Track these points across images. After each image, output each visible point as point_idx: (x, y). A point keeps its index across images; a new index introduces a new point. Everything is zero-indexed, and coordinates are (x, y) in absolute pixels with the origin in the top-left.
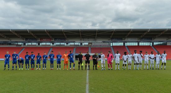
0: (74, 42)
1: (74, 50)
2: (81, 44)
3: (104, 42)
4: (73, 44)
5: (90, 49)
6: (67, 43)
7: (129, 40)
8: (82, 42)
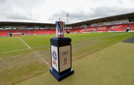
0: (8, 28)
1: (9, 31)
2: (12, 29)
3: (24, 28)
4: (8, 29)
5: (17, 31)
6: (4, 29)
7: (36, 27)
8: (13, 28)
